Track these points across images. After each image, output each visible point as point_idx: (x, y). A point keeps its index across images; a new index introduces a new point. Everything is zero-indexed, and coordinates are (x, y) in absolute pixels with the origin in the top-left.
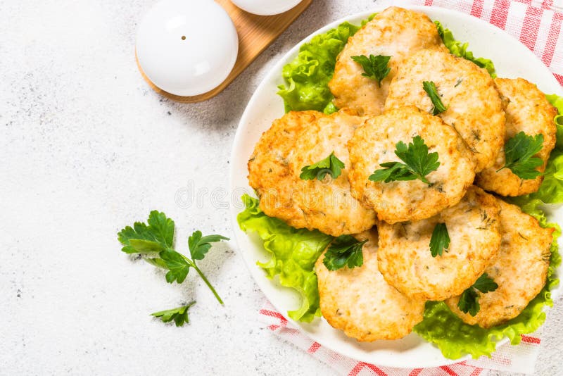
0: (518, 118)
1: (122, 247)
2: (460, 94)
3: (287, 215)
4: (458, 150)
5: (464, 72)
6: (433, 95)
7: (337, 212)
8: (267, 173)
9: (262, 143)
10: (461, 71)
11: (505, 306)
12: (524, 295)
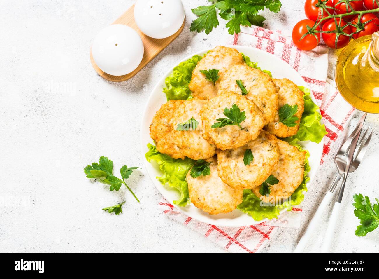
0: (285, 97)
1: (86, 176)
2: (254, 85)
3: (171, 152)
4: (255, 111)
5: (256, 74)
6: (241, 87)
7: (196, 147)
8: (159, 130)
9: (156, 116)
10: (255, 74)
11: (283, 192)
12: (292, 185)
